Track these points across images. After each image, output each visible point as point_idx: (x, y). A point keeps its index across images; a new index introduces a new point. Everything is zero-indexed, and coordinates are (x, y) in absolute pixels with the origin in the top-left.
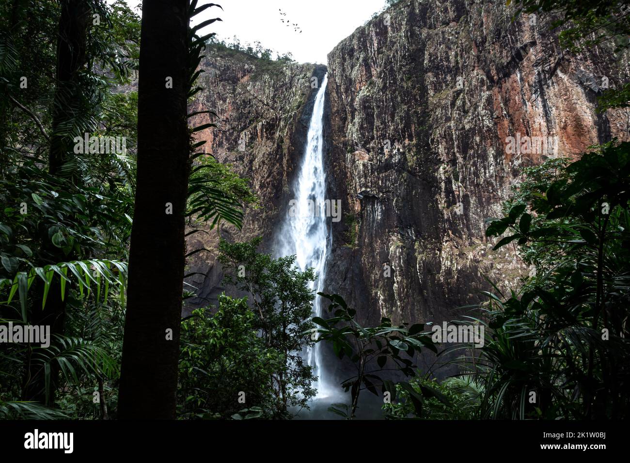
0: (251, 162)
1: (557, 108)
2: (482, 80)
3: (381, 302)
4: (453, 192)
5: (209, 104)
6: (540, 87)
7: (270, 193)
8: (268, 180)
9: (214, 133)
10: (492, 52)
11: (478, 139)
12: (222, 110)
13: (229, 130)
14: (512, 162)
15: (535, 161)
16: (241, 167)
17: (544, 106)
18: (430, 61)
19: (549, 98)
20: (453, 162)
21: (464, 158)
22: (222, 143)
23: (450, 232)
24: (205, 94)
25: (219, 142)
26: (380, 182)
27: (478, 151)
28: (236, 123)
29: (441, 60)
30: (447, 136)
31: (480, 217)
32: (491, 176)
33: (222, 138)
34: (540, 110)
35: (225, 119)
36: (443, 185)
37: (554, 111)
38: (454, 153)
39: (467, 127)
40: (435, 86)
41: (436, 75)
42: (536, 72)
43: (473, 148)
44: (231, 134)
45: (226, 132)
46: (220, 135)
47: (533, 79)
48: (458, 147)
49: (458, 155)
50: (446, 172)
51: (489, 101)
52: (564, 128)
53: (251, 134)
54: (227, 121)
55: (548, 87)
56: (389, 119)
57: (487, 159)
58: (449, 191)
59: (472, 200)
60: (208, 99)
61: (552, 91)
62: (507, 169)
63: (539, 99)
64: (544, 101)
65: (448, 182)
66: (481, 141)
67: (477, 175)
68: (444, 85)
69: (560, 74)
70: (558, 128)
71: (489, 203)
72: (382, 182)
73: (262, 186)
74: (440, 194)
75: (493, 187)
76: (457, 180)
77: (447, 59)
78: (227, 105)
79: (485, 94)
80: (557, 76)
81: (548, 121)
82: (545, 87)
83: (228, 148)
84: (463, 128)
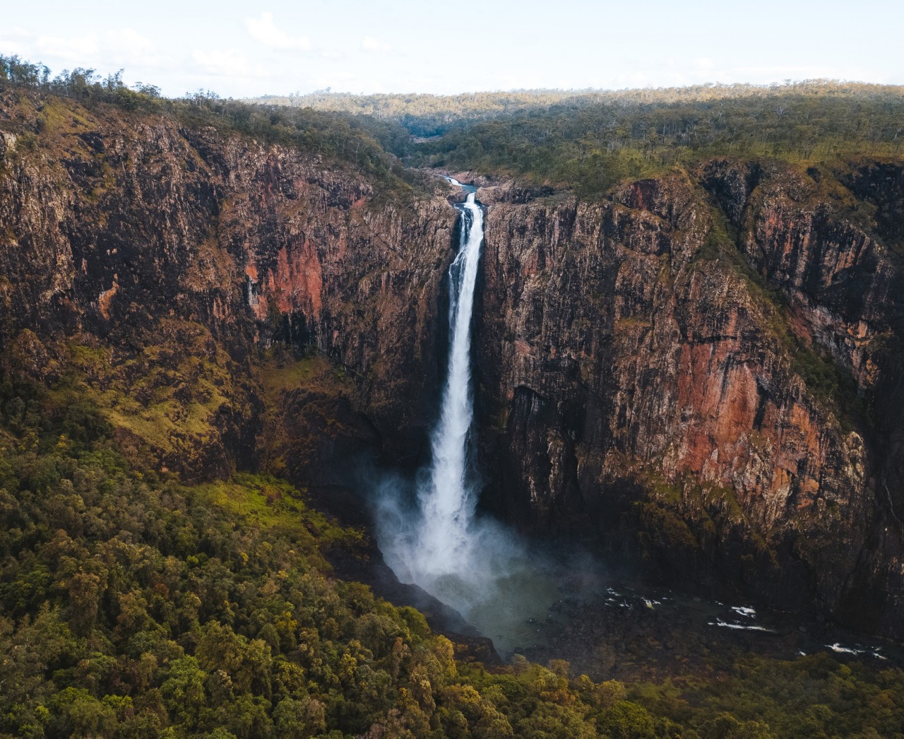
0: (375, 321)
1: (733, 386)
2: (675, 333)
3: (532, 486)
4: (625, 417)
5: (319, 241)
6: (727, 367)
7: (399, 360)
8: (397, 345)
9: (323, 278)
10: (693, 318)
11: (659, 380)
12: (334, 248)
13: (342, 275)
14: (684, 410)
15: (703, 416)
16: (362, 325)
17: (724, 381)
18: (622, 284)
19: (730, 377)
20: (631, 392)
21: (643, 392)
22: (334, 290)
23: (616, 448)
24: (313, 227)
25: (329, 288)
26: (544, 381)
27: (656, 389)
28: (353, 267)
29: (634, 288)
30: (631, 370)
31: (645, 442)
32: (663, 414)
33: (333, 284)
34: (720, 381)
35: (338, 260)
36: (618, 410)
37: (730, 387)
38: (634, 385)
39: (651, 366)
40: (622, 309)
41: (626, 300)
42: (728, 354)
43: (652, 385)
44: (346, 280)
45: (339, 276)
46: (331, 280)
47: (723, 358)
48: (639, 381)
49: (637, 388)
50: (622, 399)
51: (678, 352)
52: (733, 402)
53: (372, 283)
54: (340, 263)
55: (732, 369)
56: (565, 325)
57: (662, 399)
58: (622, 415)
59: (642, 428)
60: (317, 231)
61: (734, 373)
62: (678, 413)
63: (722, 374)
64: (725, 378)
65: (623, 408)
66: (661, 382)
67: (651, 408)
68: (632, 312)
69: (745, 366)
70: (728, 400)
71: (655, 432)
72: (546, 380)
73: (388, 351)
74: (613, 417)
75: (662, 422)
76: (631, 407)
77: (642, 290)
78: (341, 244)
79: (676, 346)
80: (742, 366)
81: (723, 392)
82: (730, 368)
83: (342, 298)
84: (648, 366)
